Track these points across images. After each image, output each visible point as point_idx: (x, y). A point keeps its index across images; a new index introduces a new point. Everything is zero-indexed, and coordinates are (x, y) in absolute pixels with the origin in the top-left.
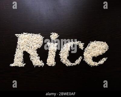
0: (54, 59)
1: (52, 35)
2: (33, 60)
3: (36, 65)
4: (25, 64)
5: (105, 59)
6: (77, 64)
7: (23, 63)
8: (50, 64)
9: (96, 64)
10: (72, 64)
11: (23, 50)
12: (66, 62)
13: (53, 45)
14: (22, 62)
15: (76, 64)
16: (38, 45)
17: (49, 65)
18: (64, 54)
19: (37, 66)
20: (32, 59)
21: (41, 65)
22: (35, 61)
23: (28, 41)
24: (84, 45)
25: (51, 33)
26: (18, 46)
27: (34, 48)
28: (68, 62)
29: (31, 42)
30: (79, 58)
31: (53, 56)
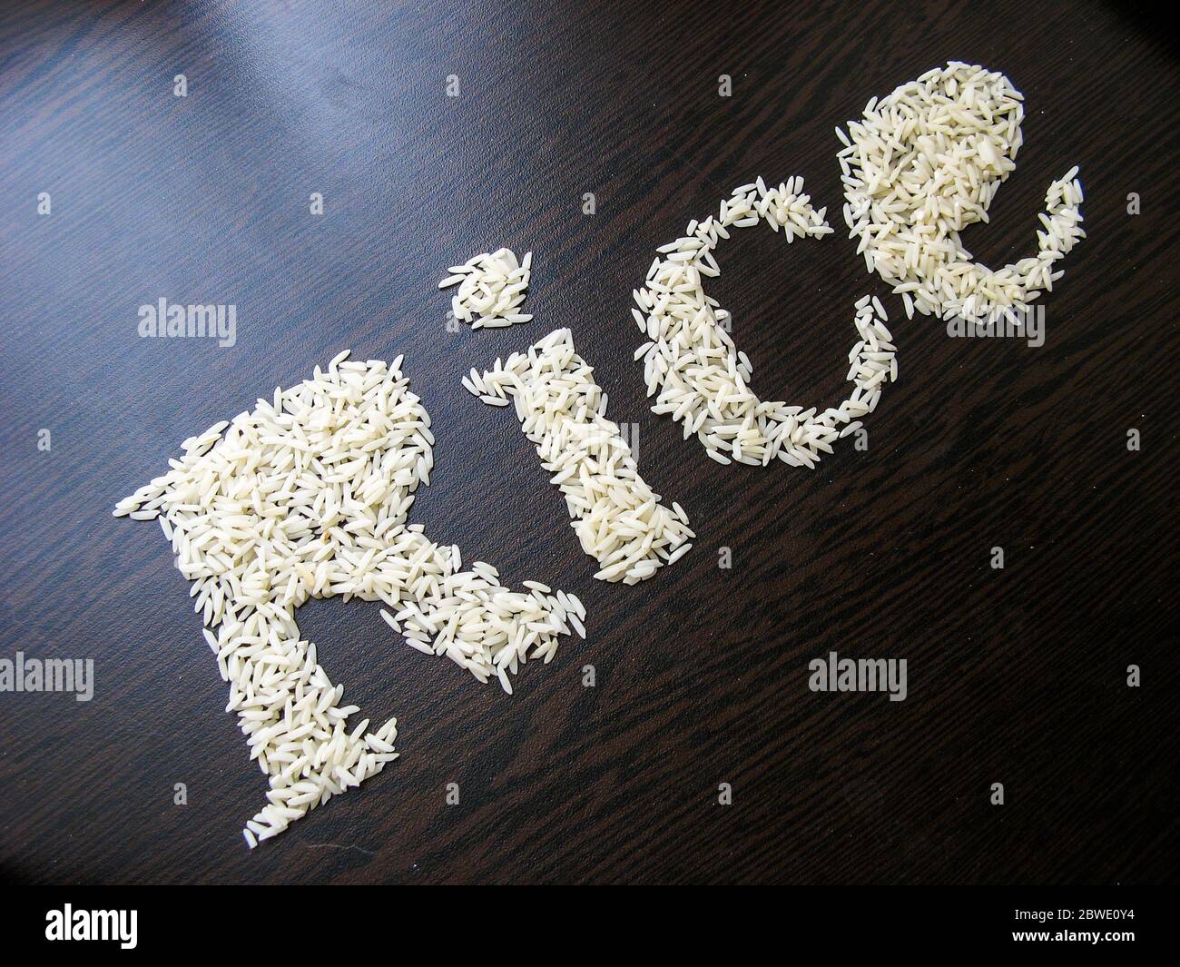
0: (642, 488)
1: (464, 292)
2: (448, 631)
3: (506, 656)
4: (390, 728)
5: (1066, 191)
6: (886, 386)
7: (372, 729)
8: (634, 551)
9: (1038, 271)
10: (841, 414)
11: (285, 601)
12: (771, 430)
13: (539, 364)
14: (348, 731)
15: (875, 396)
16: (392, 458)
17: (633, 576)
18: (700, 372)
19: (529, 666)
20: (430, 623)
21: (556, 625)
22: (472, 626)
23: (268, 484)
24: (805, 190)
25: (444, 283)
26: (209, 602)
27: (377, 507)
28: (788, 424)
29: (309, 481)
30: (862, 325)
31: (607, 467)
